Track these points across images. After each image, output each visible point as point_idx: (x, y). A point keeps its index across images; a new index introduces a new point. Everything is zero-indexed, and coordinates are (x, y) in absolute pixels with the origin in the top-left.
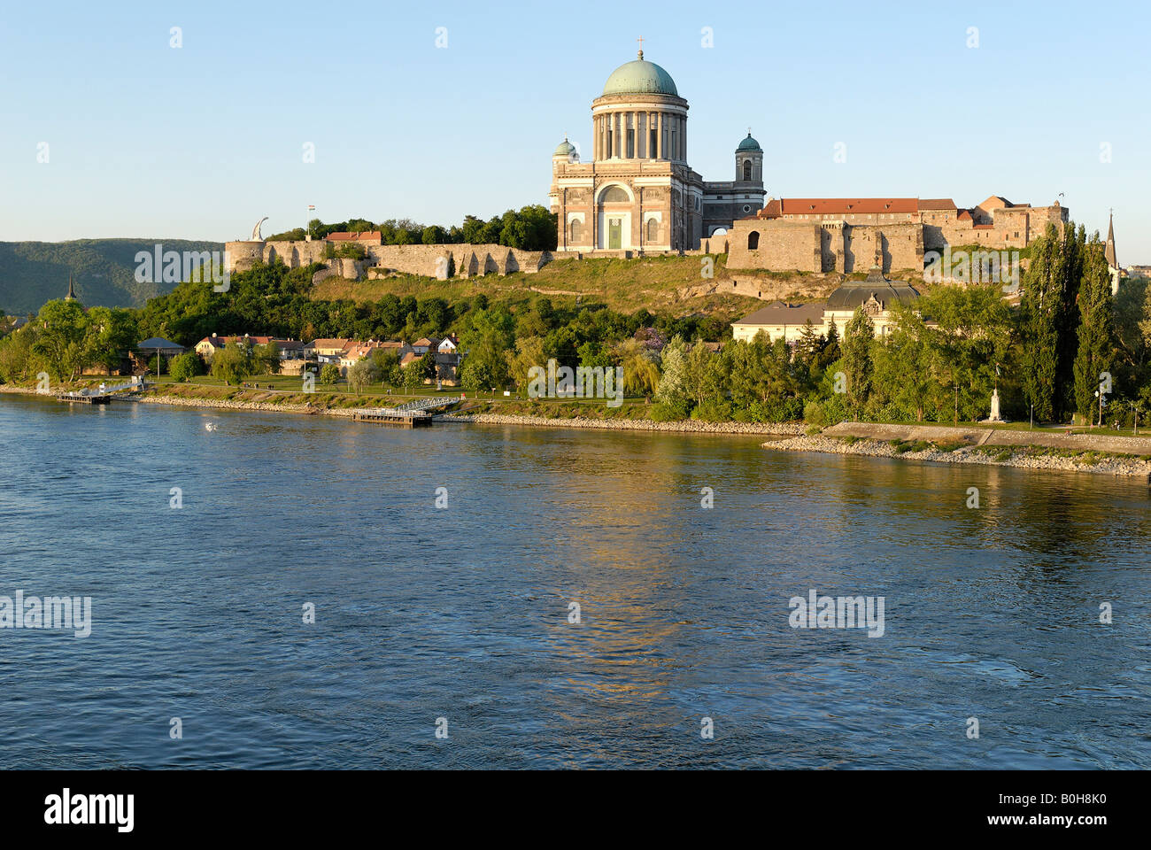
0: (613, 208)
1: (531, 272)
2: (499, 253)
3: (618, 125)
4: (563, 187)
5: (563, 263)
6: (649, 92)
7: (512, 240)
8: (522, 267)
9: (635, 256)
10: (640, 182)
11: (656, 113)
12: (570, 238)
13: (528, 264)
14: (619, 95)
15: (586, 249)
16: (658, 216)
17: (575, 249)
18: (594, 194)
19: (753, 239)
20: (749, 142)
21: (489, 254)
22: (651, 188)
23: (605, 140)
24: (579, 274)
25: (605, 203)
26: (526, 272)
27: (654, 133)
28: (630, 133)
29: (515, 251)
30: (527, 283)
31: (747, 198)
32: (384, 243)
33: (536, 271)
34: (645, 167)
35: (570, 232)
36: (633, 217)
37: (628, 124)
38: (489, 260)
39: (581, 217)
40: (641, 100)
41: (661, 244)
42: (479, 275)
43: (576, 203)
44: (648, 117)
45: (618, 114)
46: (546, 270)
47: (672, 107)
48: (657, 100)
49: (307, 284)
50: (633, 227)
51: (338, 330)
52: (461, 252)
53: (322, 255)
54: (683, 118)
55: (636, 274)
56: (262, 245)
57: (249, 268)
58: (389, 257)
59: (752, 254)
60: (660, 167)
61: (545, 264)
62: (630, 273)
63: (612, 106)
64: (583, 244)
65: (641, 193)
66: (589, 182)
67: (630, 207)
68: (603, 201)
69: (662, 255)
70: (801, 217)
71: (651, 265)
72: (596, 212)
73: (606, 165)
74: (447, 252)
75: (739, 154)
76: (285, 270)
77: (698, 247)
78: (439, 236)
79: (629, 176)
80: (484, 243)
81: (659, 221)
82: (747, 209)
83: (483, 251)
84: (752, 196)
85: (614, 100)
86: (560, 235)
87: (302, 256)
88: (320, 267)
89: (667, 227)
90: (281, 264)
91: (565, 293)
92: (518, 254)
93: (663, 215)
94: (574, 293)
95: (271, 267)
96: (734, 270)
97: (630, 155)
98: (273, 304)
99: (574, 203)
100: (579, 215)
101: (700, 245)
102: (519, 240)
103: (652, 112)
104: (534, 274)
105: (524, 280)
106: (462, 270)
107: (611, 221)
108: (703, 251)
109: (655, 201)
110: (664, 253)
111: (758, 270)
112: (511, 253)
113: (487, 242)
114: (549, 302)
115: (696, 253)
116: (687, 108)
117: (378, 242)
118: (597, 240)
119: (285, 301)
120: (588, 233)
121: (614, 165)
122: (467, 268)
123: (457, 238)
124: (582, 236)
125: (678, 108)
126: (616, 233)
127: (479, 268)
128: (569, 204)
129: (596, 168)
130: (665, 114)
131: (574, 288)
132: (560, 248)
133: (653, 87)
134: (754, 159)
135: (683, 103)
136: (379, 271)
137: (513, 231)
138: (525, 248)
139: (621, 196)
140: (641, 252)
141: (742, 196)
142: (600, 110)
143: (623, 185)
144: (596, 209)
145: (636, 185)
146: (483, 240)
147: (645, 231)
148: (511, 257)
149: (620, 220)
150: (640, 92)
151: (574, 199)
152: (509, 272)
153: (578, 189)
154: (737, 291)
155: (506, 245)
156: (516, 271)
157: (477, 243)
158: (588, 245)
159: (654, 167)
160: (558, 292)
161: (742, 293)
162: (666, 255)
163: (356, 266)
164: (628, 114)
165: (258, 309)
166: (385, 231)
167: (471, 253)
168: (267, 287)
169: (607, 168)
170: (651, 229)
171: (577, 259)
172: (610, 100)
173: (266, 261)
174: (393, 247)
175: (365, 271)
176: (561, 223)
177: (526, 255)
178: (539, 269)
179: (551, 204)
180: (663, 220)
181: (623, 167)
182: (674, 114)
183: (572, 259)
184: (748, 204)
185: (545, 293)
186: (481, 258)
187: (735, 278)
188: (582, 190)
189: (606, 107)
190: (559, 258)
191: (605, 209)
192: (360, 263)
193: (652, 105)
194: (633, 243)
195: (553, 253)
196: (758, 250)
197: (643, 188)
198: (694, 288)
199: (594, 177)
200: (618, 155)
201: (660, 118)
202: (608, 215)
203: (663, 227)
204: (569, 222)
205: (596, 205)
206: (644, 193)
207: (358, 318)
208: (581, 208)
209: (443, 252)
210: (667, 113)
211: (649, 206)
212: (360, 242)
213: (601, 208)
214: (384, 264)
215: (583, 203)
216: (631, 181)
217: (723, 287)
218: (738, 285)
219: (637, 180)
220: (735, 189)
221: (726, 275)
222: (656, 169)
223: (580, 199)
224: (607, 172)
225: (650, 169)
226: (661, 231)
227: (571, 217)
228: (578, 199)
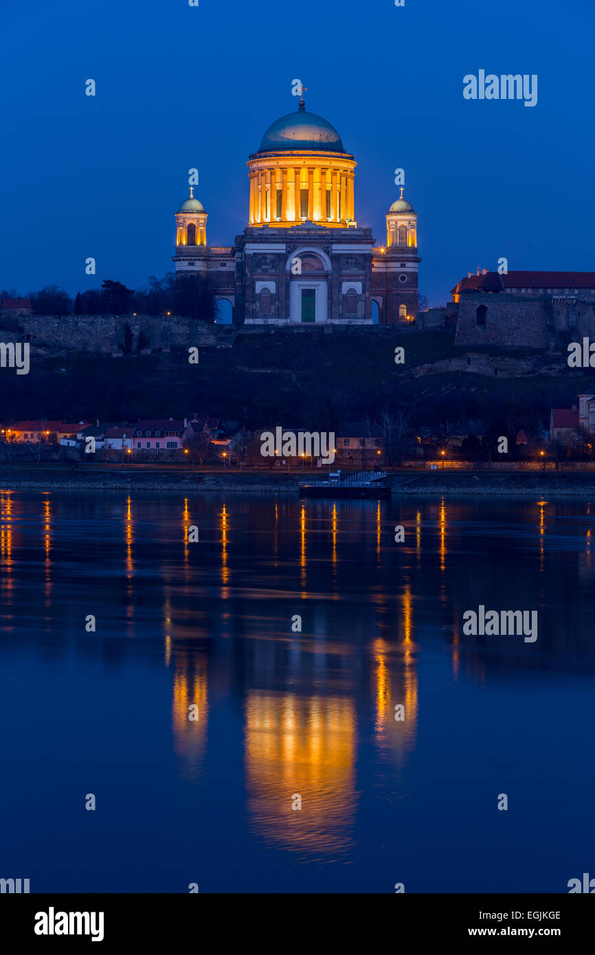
0: (307, 276)
4: (251, 252)
10: (338, 248)
12: (258, 309)
13: (220, 338)
15: (280, 322)
16: (357, 287)
17: (268, 322)
18: (286, 261)
19: (481, 314)
22: (350, 256)
31: (403, 266)
32: (37, 313)
34: (342, 233)
35: (257, 303)
36: (329, 287)
39: (271, 286)
41: (362, 318)
42: (164, 351)
43: (265, 271)
44: (323, 176)
45: (288, 172)
50: (329, 298)
52: (138, 324)
58: (46, 327)
59: (481, 329)
60: (359, 233)
64: (276, 317)
65: (339, 260)
66: (281, 248)
67: (326, 277)
70: (523, 291)
72: (288, 281)
74: (119, 322)
79: (325, 242)
81: (359, 292)
82: (403, 278)
84: (408, 264)
86: (248, 306)
89: (369, 299)
91: (276, 370)
92: (206, 327)
94: (287, 372)
96: (464, 347)
99: (263, 271)
100: (269, 284)
104: (227, 349)
107: (303, 291)
108: (418, 326)
109: (354, 270)
117: (28, 310)
118: (289, 312)
120: (280, 305)
121: (308, 230)
124: (273, 308)
126: (308, 306)
128: (258, 271)
132: (248, 321)
134: (410, 222)
139: (316, 264)
141: (398, 264)
143: (318, 252)
144: (288, 278)
145: (334, 252)
147: (344, 303)
148: (197, 331)
149: (314, 291)
151: (263, 267)
153: (268, 256)
154: (472, 369)
158: (279, 317)
159: (353, 233)
160: (269, 370)
164: (301, 172)
170: (350, 301)
171: (273, 332)
174: (49, 318)
176: (248, 292)
180: (364, 291)
181: (318, 232)
183: (268, 334)
184: (404, 273)
186: (163, 331)
187: (468, 355)
188: (272, 257)
191: (297, 278)
194: (330, 316)
196: (487, 325)
197: (341, 256)
199: (287, 242)
202: (300, 285)
203: (363, 298)
204: (257, 291)
205: (288, 274)
206: (342, 261)
208: (271, 275)
211: (349, 276)
212: (6, 311)
213: (292, 277)
215: (274, 271)
216: (328, 247)
217: (456, 365)
218: (472, 362)
219: (334, 247)
220: (388, 256)
221: (460, 352)
222: (356, 235)
223: (270, 267)
224: (301, 237)
225: (350, 235)
226: (360, 303)
227: (259, 286)
228: (267, 267)
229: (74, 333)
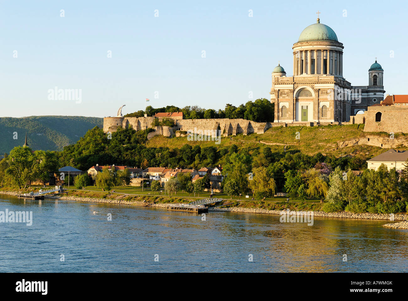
0: (304, 100)
1: (260, 133)
2: (243, 123)
3: (306, 57)
4: (277, 89)
5: (277, 129)
6: (323, 39)
7: (251, 116)
8: (256, 130)
9: (315, 125)
10: (317, 86)
11: (327, 50)
12: (281, 116)
13: (259, 129)
14: (307, 41)
15: (289, 121)
16: (327, 104)
17: (284, 121)
18: (293, 93)
19: (378, 117)
20: (376, 65)
21: (238, 124)
22: (324, 90)
23: (299, 65)
24: (285, 134)
25: (299, 98)
26: (258, 133)
27: (325, 61)
28: (313, 61)
29: (252, 122)
30: (258, 139)
31: (375, 94)
32: (184, 118)
33: (263, 133)
34: (320, 79)
35: (281, 113)
36: (314, 104)
37: (312, 56)
38: (239, 127)
39: (287, 105)
40: (319, 44)
41: (329, 118)
42: (233, 135)
43: (284, 97)
44: (322, 53)
45: (306, 51)
46: (268, 132)
47: (335, 47)
48: (327, 44)
49: (144, 139)
50: (314, 110)
51: (160, 163)
52: (224, 123)
53: (152, 124)
54: (341, 53)
55: (315, 134)
56: (122, 119)
57: (115, 131)
58: (186, 125)
59: (377, 124)
60: (328, 78)
61: (268, 129)
62: (312, 134)
63: (303, 47)
64: (288, 119)
65: (318, 92)
66: (291, 87)
67: (312, 100)
68: (298, 96)
69: (329, 125)
70: (404, 104)
71: (324, 130)
72: (295, 102)
73: (300, 78)
74: (217, 123)
75: (371, 72)
76: (134, 132)
77: (348, 120)
78: (213, 115)
79: (312, 83)
80: (236, 118)
81: (328, 106)
82: (375, 100)
83: (235, 122)
84: (377, 93)
85: (304, 44)
86: (276, 114)
87: (142, 124)
88: (151, 130)
89: (332, 110)
90: (131, 129)
91: (278, 144)
92: (254, 124)
93: (330, 103)
94: (283, 144)
95: (127, 130)
96: (368, 133)
97: (313, 72)
98: (127, 149)
99: (283, 97)
100: (286, 103)
101: (349, 119)
102: (254, 117)
103: (324, 50)
104: (261, 134)
105: (257, 137)
106: (224, 132)
107: (302, 107)
108: (351, 123)
109: (326, 97)
110: (330, 123)
111: (381, 132)
112: (250, 124)
113: (238, 118)
114: (270, 149)
115: (348, 123)
116: (343, 48)
117: (181, 117)
118: (295, 117)
119: (133, 148)
120: (290, 113)
121: (304, 78)
122: (227, 131)
123: (222, 115)
124: (287, 115)
125: (338, 48)
126: (305, 113)
127: (233, 131)
128: (281, 98)
129: (295, 79)
130: (331, 51)
131: (283, 142)
132: (276, 121)
133: (325, 37)
134: (378, 74)
135: (341, 45)
136: (181, 133)
137: (251, 112)
138: (257, 120)
139: (309, 94)
140: (318, 123)
141: (372, 94)
142: (298, 49)
143: (309, 88)
144: (295, 101)
145: (316, 88)
146: (236, 116)
147: (321, 112)
148: (250, 126)
149: (307, 106)
150: (318, 40)
151: (283, 95)
152: (249, 133)
153: (285, 90)
154: (370, 143)
155: (247, 119)
156: (253, 133)
157: (232, 118)
158: (290, 119)
159: (325, 78)
160: (274, 144)
161: (372, 145)
162: (332, 124)
163: (170, 130)
164: (312, 51)
165: (119, 151)
166: (185, 112)
167: (229, 123)
168: (124, 140)
169: (300, 79)
170: (323, 111)
171: (284, 126)
172: (302, 44)
173: (124, 127)
174: (188, 120)
175: (174, 132)
176: (276, 108)
177: (258, 125)
178: (265, 132)
179: (271, 98)
180: (330, 106)
181: (309, 79)
182: (336, 51)
183: (282, 127)
184: (375, 97)
185: (267, 144)
186: (234, 126)
187: (368, 137)
188: (287, 91)
189: (300, 48)
190: (275, 126)
191: (299, 101)
192: (171, 128)
193: (325, 47)
194: (314, 118)
195: (272, 123)
196: (381, 122)
197: (319, 89)
198: (347, 142)
199: (294, 84)
200: (306, 72)
201: (328, 53)
202: (301, 104)
203: (330, 110)
204: (280, 107)
205: (295, 99)
206: (320, 92)
207: (171, 157)
208: (287, 100)
209: (214, 123)
210: (332, 51)
211: (323, 99)
212: (172, 117)
213: (297, 100)
214: (184, 129)
215: (288, 97)
216: (313, 86)
217: (362, 141)
218: (370, 140)
219: (316, 85)
220: (368, 90)
221: (363, 135)
222: (327, 80)
223: (286, 95)
224: (301, 81)
225: (323, 80)
226: (329, 112)
227: (281, 105)
228: (285, 95)
229: (198, 127)
